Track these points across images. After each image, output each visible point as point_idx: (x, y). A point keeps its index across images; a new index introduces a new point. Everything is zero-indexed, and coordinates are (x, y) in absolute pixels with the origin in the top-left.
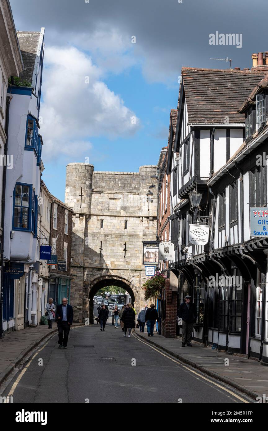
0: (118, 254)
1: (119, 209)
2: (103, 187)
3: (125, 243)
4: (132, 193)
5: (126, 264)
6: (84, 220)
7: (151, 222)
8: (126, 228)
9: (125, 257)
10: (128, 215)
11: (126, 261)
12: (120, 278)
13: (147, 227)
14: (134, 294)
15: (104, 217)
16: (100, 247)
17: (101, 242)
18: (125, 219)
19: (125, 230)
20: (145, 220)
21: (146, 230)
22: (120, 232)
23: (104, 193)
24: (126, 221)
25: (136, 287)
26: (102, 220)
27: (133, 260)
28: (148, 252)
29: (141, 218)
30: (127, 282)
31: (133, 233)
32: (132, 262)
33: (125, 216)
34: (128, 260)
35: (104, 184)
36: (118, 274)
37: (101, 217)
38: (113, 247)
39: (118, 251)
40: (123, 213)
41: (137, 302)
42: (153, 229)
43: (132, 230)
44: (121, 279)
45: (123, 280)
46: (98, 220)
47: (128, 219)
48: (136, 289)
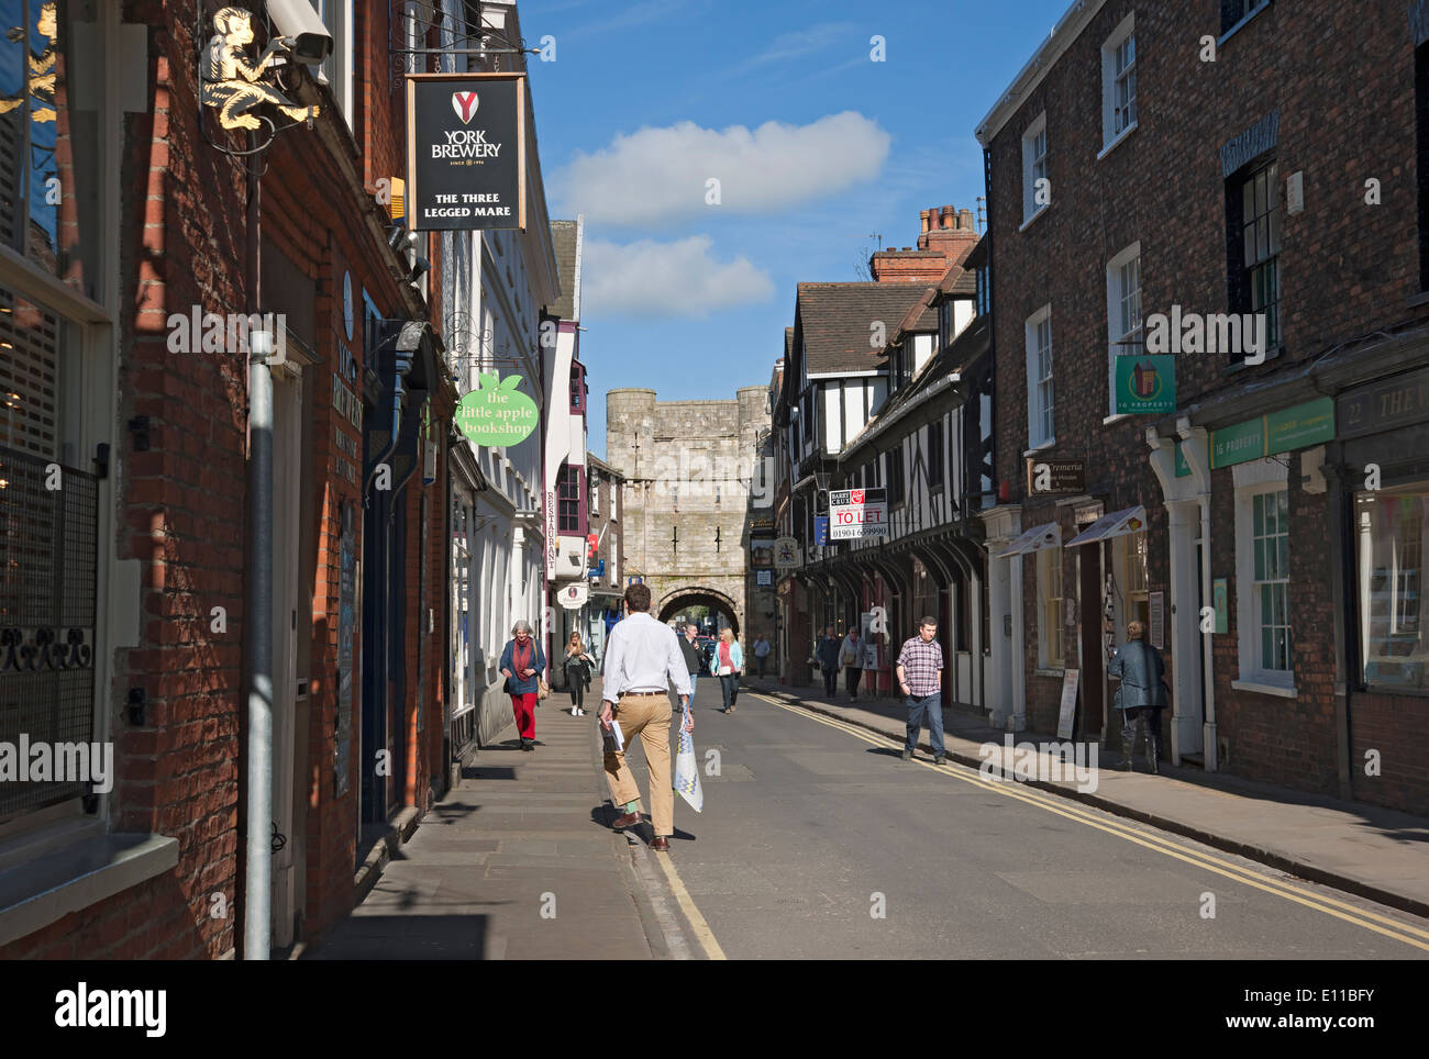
0: (705, 547)
2: (673, 430)
3: (718, 528)
4: (726, 437)
5: (720, 565)
6: (643, 490)
8: (718, 501)
9: (717, 552)
12: (711, 590)
14: (738, 618)
16: (673, 538)
19: (717, 504)
22: (708, 509)
23: (676, 439)
25: (740, 606)
27: (732, 557)
28: (759, 548)
30: (723, 598)
31: (731, 509)
32: (731, 562)
34: (721, 558)
35: (675, 424)
36: (708, 583)
38: (696, 536)
39: (706, 543)
43: (728, 505)
44: (712, 593)
45: (717, 595)
48: (740, 610)
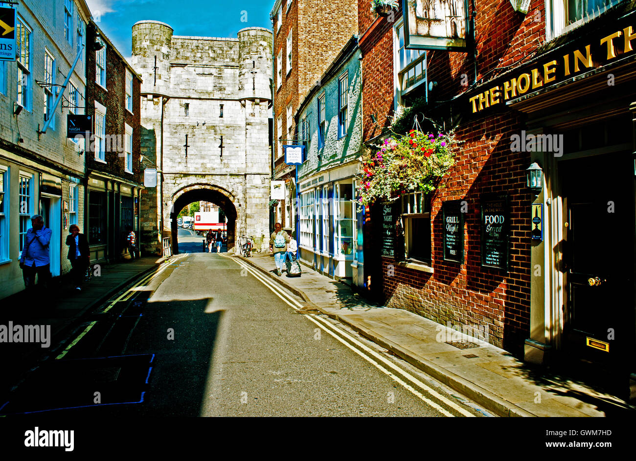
0: (211, 152)
1: (210, 89)
2: (187, 58)
3: (222, 137)
4: (229, 66)
5: (223, 167)
6: (161, 104)
7: (257, 107)
8: (221, 116)
9: (221, 156)
10: (224, 96)
11: (223, 162)
12: (216, 186)
13: (252, 114)
14: (236, 209)
15: (189, 100)
16: (185, 144)
17: (187, 136)
18: (219, 103)
19: (221, 118)
20: (249, 104)
21: (251, 117)
22: (213, 122)
23: (188, 66)
24: (222, 106)
25: (238, 199)
26: (187, 105)
27: (233, 161)
29: (243, 102)
30: (225, 193)
31: (232, 123)
32: (232, 164)
33: (220, 99)
34: (225, 161)
35: (188, 54)
36: (213, 181)
37: (185, 101)
38: (204, 143)
39: (212, 149)
40: (217, 95)
41: (240, 221)
42: (260, 117)
43: (230, 119)
44: (216, 189)
45: (220, 190)
46: (181, 105)
47: (224, 102)
48: (238, 202)
